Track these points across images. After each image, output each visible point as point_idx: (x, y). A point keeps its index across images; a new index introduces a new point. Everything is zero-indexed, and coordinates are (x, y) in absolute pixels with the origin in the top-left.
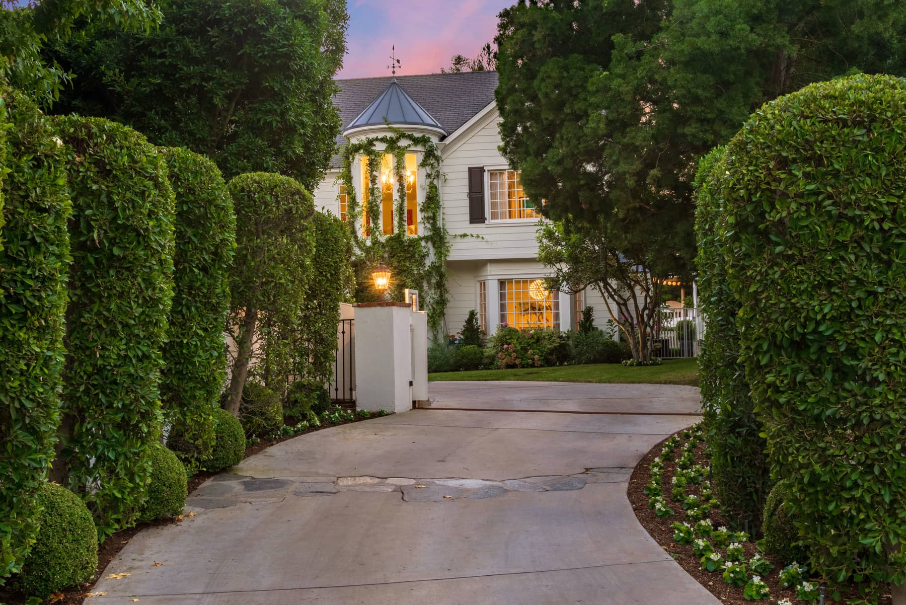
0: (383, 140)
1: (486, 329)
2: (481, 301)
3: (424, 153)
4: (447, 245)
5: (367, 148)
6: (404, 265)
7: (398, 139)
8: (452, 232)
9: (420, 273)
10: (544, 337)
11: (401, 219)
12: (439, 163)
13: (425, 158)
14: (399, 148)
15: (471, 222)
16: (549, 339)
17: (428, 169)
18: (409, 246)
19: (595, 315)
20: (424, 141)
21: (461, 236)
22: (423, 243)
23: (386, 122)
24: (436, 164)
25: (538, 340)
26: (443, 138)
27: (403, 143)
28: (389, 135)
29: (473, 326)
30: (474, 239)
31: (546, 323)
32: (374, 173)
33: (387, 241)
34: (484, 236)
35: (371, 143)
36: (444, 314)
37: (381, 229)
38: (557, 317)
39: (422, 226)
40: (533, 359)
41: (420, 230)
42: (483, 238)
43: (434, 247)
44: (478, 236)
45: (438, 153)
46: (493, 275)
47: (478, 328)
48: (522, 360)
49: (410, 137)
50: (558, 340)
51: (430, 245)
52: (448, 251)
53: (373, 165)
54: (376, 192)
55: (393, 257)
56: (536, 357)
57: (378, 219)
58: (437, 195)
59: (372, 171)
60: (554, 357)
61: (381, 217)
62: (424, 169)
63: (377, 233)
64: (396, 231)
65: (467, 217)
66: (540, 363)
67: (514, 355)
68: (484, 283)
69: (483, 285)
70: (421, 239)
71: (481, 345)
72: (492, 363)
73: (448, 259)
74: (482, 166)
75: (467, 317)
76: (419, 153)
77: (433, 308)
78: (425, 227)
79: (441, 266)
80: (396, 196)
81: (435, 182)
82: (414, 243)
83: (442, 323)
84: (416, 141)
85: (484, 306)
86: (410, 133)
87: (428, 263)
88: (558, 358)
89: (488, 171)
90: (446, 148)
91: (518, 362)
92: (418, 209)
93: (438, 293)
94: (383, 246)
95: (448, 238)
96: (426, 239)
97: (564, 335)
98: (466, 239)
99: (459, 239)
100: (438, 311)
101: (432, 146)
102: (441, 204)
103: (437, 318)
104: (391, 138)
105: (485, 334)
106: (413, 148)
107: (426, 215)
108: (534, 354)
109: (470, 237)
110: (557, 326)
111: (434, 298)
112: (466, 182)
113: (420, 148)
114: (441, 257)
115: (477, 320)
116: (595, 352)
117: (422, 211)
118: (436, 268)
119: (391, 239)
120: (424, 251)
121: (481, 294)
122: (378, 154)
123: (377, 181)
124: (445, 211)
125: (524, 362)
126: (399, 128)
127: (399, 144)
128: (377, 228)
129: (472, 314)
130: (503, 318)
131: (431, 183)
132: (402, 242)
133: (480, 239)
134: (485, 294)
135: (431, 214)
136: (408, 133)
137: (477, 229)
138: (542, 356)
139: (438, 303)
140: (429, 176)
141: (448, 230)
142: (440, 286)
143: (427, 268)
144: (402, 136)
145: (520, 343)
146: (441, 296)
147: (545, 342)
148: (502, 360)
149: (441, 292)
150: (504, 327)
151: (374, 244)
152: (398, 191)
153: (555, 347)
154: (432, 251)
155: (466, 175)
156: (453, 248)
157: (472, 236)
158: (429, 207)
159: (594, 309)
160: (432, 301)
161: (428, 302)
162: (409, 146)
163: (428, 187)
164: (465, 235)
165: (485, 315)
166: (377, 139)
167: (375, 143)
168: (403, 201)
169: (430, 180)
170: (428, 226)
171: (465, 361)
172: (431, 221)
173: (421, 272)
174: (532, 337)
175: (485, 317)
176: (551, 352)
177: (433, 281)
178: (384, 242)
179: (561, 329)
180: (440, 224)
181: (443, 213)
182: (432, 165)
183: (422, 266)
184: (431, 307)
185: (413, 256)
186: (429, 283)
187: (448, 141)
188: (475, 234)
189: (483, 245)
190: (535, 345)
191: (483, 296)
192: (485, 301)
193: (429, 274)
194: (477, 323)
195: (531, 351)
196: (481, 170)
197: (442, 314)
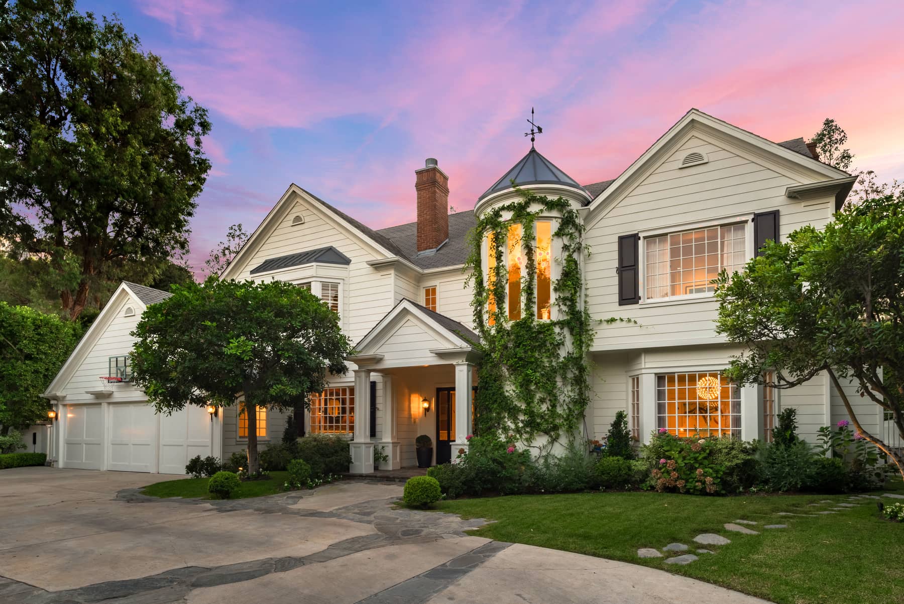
0: (509, 208)
1: (638, 435)
2: (634, 400)
3: (560, 220)
4: (591, 333)
5: (493, 221)
6: (532, 356)
7: (527, 204)
8: (595, 317)
9: (552, 366)
10: (720, 451)
11: (529, 301)
12: (580, 234)
13: (561, 226)
14: (529, 214)
15: (620, 305)
16: (728, 454)
17: (566, 240)
18: (539, 332)
19: (799, 419)
20: (560, 205)
21: (608, 321)
22: (557, 330)
23: (514, 185)
24: (577, 234)
25: (711, 454)
26: (587, 203)
27: (534, 208)
28: (517, 200)
29: (620, 431)
30: (624, 324)
31: (720, 430)
32: (500, 249)
33: (512, 327)
34: (636, 320)
35: (497, 214)
36: (584, 417)
37: (507, 314)
38: (737, 421)
39: (557, 308)
40: (704, 483)
41: (553, 313)
42: (635, 322)
43: (571, 334)
44: (629, 320)
45: (580, 221)
46: (649, 367)
47: (627, 433)
48: (687, 481)
49: (543, 201)
50: (742, 456)
51: (566, 331)
52: (592, 340)
53: (498, 240)
54: (502, 272)
55: (518, 347)
56: (709, 479)
57: (504, 302)
58: (577, 272)
59: (498, 247)
60: (735, 478)
61: (507, 300)
62: (560, 240)
63: (502, 320)
64: (523, 315)
65: (616, 298)
66: (713, 488)
67: (675, 474)
68: (638, 379)
69: (636, 380)
70: (554, 324)
71: (630, 457)
72: (643, 481)
73: (592, 349)
74: (636, 232)
75: (613, 419)
76: (554, 220)
77: (569, 408)
78: (560, 310)
79: (581, 357)
80: (524, 272)
81: (575, 256)
82: (546, 329)
83: (582, 428)
84: (551, 205)
85: (636, 407)
86: (543, 195)
87: (563, 353)
88: (741, 480)
89: (645, 238)
90: (590, 216)
91: (680, 484)
92: (552, 288)
93: (577, 391)
94: (508, 334)
95: (592, 325)
96: (561, 324)
97: (748, 447)
98: (614, 325)
99: (605, 325)
100: (576, 412)
101: (571, 212)
102: (583, 282)
103: (575, 420)
104: (519, 204)
105: (637, 440)
106: (546, 214)
107: (562, 296)
108: (705, 475)
109: (618, 322)
110: (737, 434)
111: (570, 396)
112: (616, 255)
113: (555, 213)
114: (581, 347)
115: (626, 423)
116: (803, 476)
117: (556, 290)
118: (574, 361)
119: (517, 325)
120: (558, 338)
121: (633, 392)
122: (504, 226)
123: (503, 258)
124: (589, 292)
125: (689, 486)
126: (528, 190)
127: (529, 210)
128: (502, 313)
129: (620, 416)
130: (661, 421)
131: (570, 256)
132: (530, 328)
133: (632, 324)
134: (638, 391)
135: (568, 295)
136: (538, 196)
137: (630, 311)
138: (717, 478)
139: (575, 402)
140: (566, 248)
141: (591, 315)
142: (579, 381)
143: (562, 359)
144: (533, 200)
145: (684, 458)
146: (581, 394)
147: (721, 457)
148: (657, 479)
149: (580, 389)
150: (662, 435)
151: (498, 332)
152: (527, 267)
153: (736, 465)
154: (569, 340)
155: (616, 247)
156: (597, 336)
157: (622, 320)
158: (565, 286)
159: (797, 412)
160: (567, 400)
161: (561, 401)
162: (542, 211)
163: (564, 262)
164: (613, 320)
165: (638, 417)
166: (503, 208)
167: (501, 213)
168: (531, 279)
169: (567, 253)
170: (564, 308)
171: (605, 477)
172: (568, 303)
173: (554, 364)
174: (703, 450)
175: (637, 419)
176: (731, 471)
177: (570, 375)
178: (509, 329)
179: (744, 438)
180: (580, 306)
181: (586, 296)
182: (571, 234)
183: (554, 357)
184: (566, 407)
185: (543, 344)
186: (564, 378)
187: (592, 207)
188: (625, 317)
189: (636, 330)
190: (706, 462)
191: (636, 395)
192: (638, 400)
193: (564, 367)
194: (626, 428)
195: (699, 471)
196: (635, 237)
197: (582, 415)
